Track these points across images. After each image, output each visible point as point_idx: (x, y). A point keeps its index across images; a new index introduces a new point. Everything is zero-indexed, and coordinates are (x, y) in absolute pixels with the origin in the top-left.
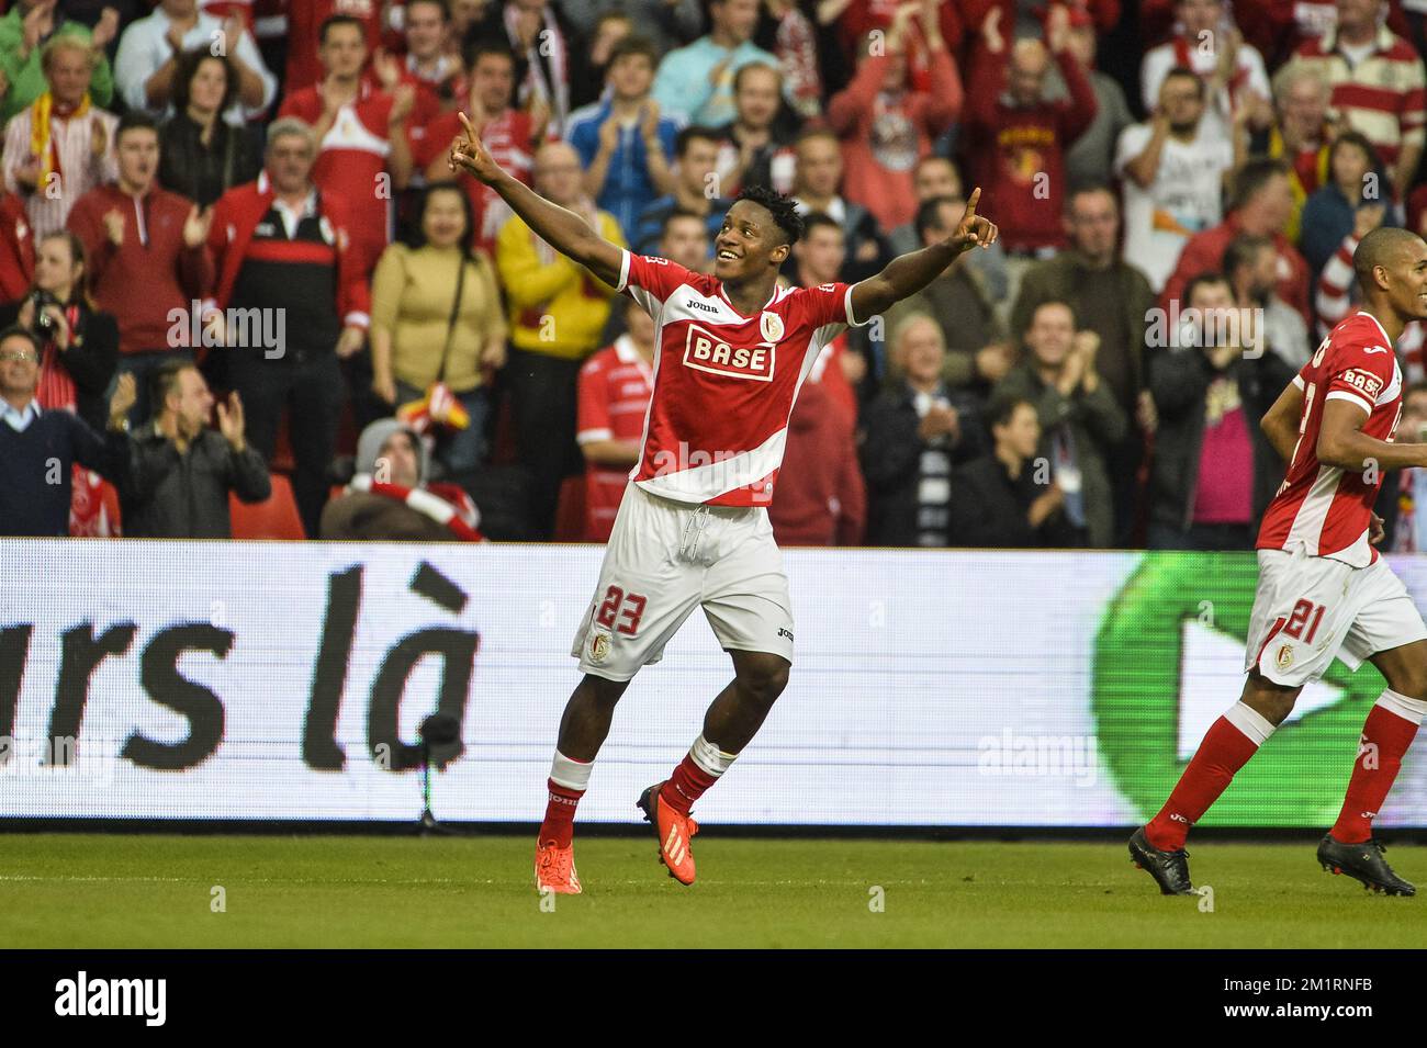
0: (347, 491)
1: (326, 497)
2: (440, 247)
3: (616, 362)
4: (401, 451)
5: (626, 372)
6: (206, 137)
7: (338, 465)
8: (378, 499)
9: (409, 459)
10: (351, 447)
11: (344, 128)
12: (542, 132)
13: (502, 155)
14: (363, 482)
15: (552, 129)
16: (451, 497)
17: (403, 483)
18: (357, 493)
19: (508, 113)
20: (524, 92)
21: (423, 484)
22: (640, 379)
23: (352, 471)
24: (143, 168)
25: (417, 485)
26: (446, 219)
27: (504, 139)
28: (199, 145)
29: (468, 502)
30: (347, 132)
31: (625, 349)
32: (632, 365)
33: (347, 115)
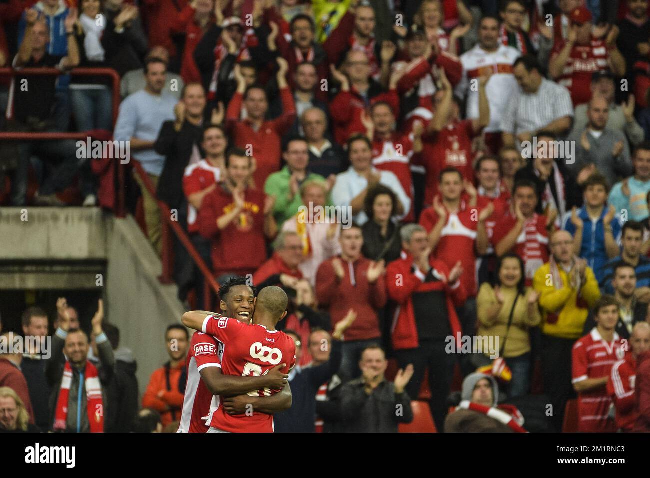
0: (458, 409)
1: (446, 412)
2: (509, 287)
3: (591, 342)
4: (484, 389)
5: (596, 346)
6: (384, 232)
7: (452, 396)
8: (472, 413)
9: (489, 392)
10: (459, 387)
11: (453, 225)
12: (553, 223)
13: (532, 237)
14: (465, 404)
15: (558, 223)
16: (510, 411)
17: (486, 405)
18: (462, 410)
19: (536, 216)
20: (545, 204)
21: (496, 405)
22: (604, 349)
23: (459, 400)
24: (353, 248)
25: (492, 406)
26: (511, 272)
27: (533, 229)
28: (381, 237)
29: (519, 413)
30: (455, 227)
31: (596, 335)
32: (599, 342)
33: (454, 219)
